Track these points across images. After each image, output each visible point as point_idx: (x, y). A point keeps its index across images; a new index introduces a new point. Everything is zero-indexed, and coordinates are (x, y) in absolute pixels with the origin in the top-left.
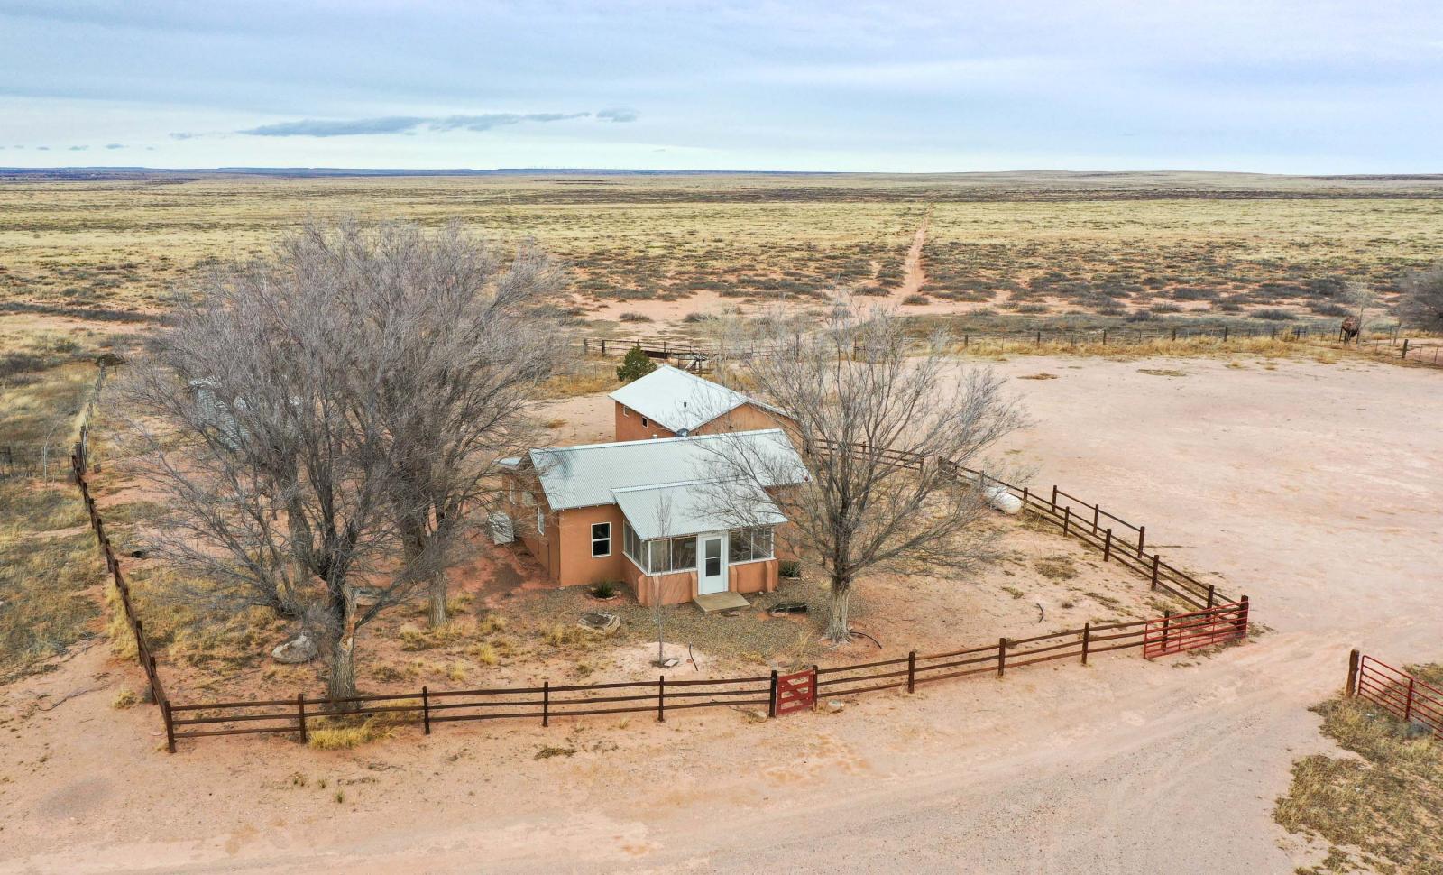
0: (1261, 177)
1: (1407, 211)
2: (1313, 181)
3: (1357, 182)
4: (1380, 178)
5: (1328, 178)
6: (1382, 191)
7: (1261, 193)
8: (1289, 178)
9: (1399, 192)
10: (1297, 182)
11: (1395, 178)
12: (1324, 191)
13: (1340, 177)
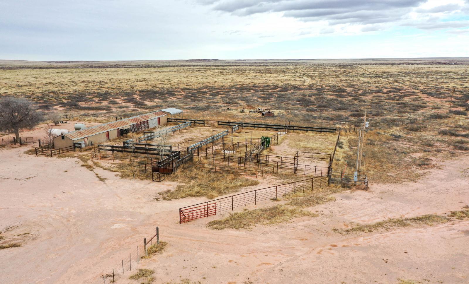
0: (27, 62)
1: (67, 72)
2: (44, 63)
3: (58, 63)
4: (65, 62)
5: (49, 62)
6: (65, 66)
7: (25, 67)
8: (37, 62)
9: (70, 66)
10: (39, 63)
11: (69, 62)
12: (47, 66)
13: (53, 62)
